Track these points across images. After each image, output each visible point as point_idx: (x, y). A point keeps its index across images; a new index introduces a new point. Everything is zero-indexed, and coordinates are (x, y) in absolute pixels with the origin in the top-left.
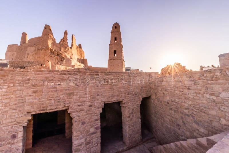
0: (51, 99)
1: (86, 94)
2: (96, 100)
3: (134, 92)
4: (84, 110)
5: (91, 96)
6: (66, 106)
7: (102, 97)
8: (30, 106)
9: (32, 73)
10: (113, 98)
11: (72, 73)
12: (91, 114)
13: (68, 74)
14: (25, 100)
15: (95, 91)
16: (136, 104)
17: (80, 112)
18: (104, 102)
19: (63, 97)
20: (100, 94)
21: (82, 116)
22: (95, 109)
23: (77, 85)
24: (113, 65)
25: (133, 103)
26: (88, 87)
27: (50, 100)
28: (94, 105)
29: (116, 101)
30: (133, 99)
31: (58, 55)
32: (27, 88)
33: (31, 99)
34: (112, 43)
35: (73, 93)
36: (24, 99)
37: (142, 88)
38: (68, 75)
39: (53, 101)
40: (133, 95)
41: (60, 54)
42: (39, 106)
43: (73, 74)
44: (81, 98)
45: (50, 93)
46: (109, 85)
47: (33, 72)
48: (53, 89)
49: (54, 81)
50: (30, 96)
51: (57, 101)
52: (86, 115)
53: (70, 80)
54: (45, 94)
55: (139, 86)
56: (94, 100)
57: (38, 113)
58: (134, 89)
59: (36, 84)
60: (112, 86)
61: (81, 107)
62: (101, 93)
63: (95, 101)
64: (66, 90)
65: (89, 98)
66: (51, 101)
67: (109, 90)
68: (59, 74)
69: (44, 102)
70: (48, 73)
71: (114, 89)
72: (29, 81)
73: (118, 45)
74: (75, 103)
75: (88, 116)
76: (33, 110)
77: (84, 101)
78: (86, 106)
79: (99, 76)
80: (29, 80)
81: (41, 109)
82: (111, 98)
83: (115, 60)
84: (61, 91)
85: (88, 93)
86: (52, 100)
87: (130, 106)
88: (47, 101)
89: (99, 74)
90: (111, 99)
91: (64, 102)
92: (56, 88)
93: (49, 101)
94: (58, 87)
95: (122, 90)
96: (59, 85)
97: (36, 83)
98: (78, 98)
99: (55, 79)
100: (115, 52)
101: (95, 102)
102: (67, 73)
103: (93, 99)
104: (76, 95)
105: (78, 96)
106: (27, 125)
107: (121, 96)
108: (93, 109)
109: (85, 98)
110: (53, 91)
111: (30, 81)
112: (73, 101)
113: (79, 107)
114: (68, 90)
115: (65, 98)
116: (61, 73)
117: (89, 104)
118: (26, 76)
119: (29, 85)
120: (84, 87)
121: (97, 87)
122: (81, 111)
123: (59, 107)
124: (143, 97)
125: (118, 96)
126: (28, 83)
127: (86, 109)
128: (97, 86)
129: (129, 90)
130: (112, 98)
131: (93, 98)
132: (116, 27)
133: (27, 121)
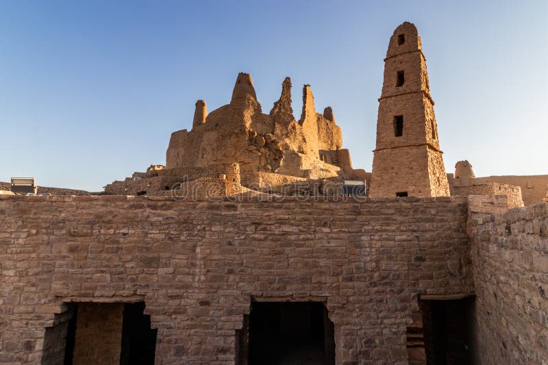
0: (104, 269)
1: (194, 265)
2: (225, 287)
3: (376, 275)
4: (184, 313)
5: (208, 271)
6: (138, 292)
7: (242, 280)
8: (61, 282)
9: (72, 205)
10: (285, 288)
11: (159, 204)
12: (206, 327)
13: (149, 206)
14: (54, 266)
15: (220, 257)
16: (385, 321)
17: (173, 316)
18: (252, 297)
19: (133, 267)
20: (237, 269)
21: (179, 328)
22: (218, 313)
23: (170, 239)
24: (393, 168)
25: (369, 317)
26: (199, 243)
27: (102, 272)
28: (216, 301)
29: (298, 300)
30: (371, 301)
31: (266, 145)
32: (59, 241)
33: (65, 266)
34: (386, 95)
35: (159, 258)
36: (51, 265)
37: (421, 259)
38: (148, 210)
39: (108, 276)
40: (374, 284)
41: (273, 142)
42: (79, 284)
43: (163, 206)
44: (179, 276)
45: (104, 255)
46: (272, 240)
47: (74, 203)
48: (111, 246)
49: (114, 225)
50: (64, 257)
51: (116, 276)
52: (191, 327)
53: (152, 224)
54: (94, 255)
55: (403, 252)
56: (216, 285)
57: (75, 301)
58: (377, 262)
59: (77, 230)
60: (281, 246)
61: (177, 302)
62: (242, 264)
63: (219, 288)
64: (140, 249)
65: (203, 278)
66: (104, 274)
67: (270, 257)
68: (126, 206)
69: (89, 276)
70: (103, 205)
71: (288, 258)
72: (64, 223)
73: (409, 96)
74: (161, 287)
75: (195, 332)
76: (65, 292)
77: (187, 287)
78: (191, 300)
79: (236, 210)
80: (64, 221)
81: (83, 292)
82: (276, 285)
83: (397, 150)
84: (129, 251)
85: (198, 263)
86: (105, 271)
87: (355, 324)
88: (96, 275)
89: (236, 205)
90: (278, 289)
91: (133, 280)
92: (118, 242)
93: (99, 275)
94: (121, 240)
95: (322, 262)
96: (124, 234)
97: (77, 228)
98: (171, 276)
99: (115, 220)
100: (399, 121)
101: (221, 292)
102: (145, 205)
103: (215, 281)
104: (166, 265)
105: (171, 270)
106: (51, 326)
107: (319, 282)
108: (211, 312)
109: (190, 277)
110: (110, 251)
111: (66, 223)
112: (157, 281)
113: (171, 302)
114: (145, 250)
115: (137, 270)
116: (131, 203)
117: (202, 296)
118: (61, 212)
119: (64, 232)
120: (190, 244)
121: (227, 247)
122: (175, 313)
123: (121, 292)
124: (423, 297)
125: (304, 280)
126: (62, 228)
127: (189, 311)
128: (230, 244)
129: (353, 265)
130: (281, 284)
131: (214, 279)
132: (401, 39)
133: (53, 316)
